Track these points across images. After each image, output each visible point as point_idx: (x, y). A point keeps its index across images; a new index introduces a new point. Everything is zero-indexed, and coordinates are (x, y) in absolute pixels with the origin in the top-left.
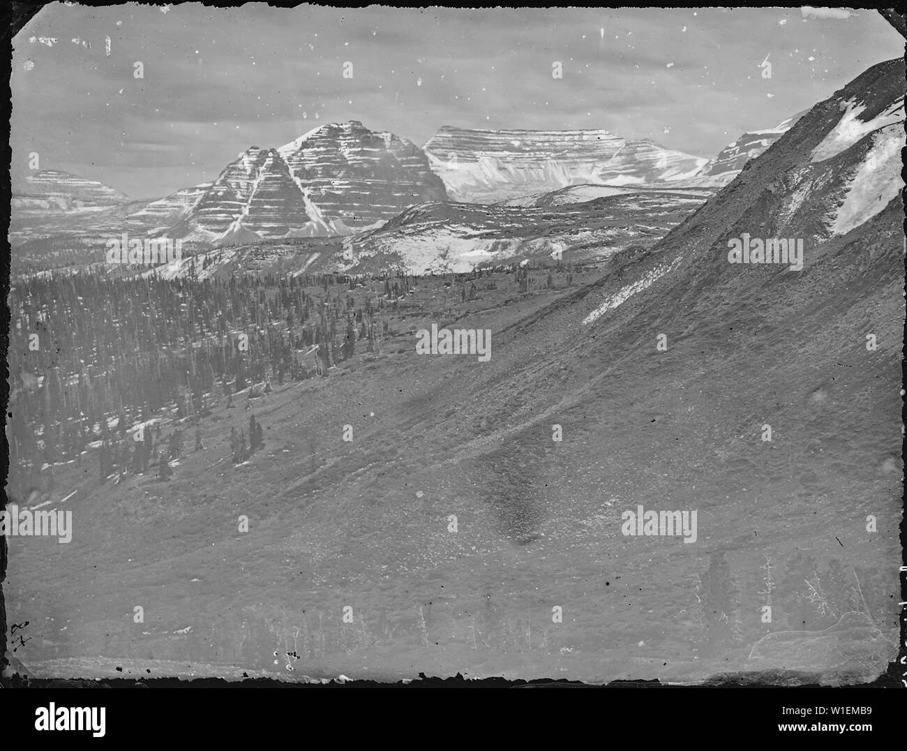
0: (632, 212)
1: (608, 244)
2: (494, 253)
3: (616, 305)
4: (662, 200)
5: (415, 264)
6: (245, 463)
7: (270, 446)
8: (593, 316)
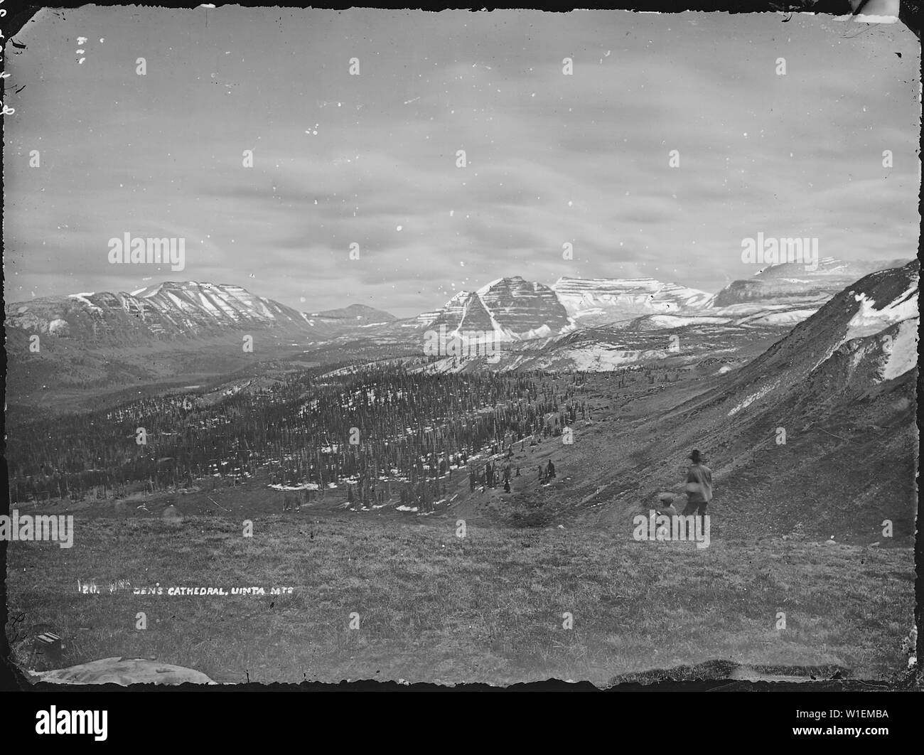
0: (699, 335)
1: (690, 354)
2: (626, 358)
3: (745, 406)
4: (715, 328)
5: (581, 364)
6: (548, 485)
7: (558, 475)
8: (733, 411)
